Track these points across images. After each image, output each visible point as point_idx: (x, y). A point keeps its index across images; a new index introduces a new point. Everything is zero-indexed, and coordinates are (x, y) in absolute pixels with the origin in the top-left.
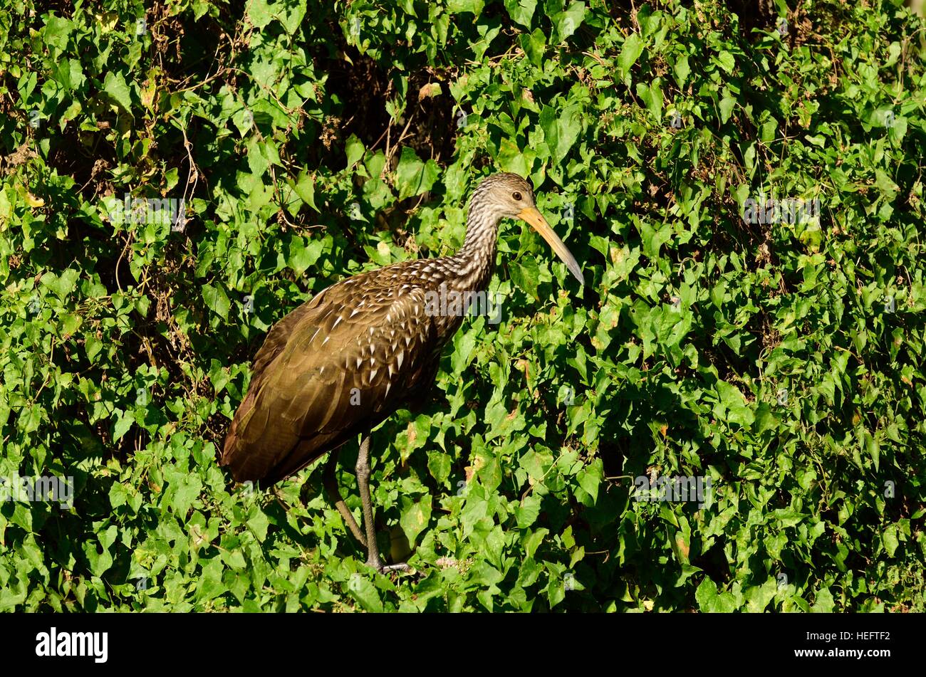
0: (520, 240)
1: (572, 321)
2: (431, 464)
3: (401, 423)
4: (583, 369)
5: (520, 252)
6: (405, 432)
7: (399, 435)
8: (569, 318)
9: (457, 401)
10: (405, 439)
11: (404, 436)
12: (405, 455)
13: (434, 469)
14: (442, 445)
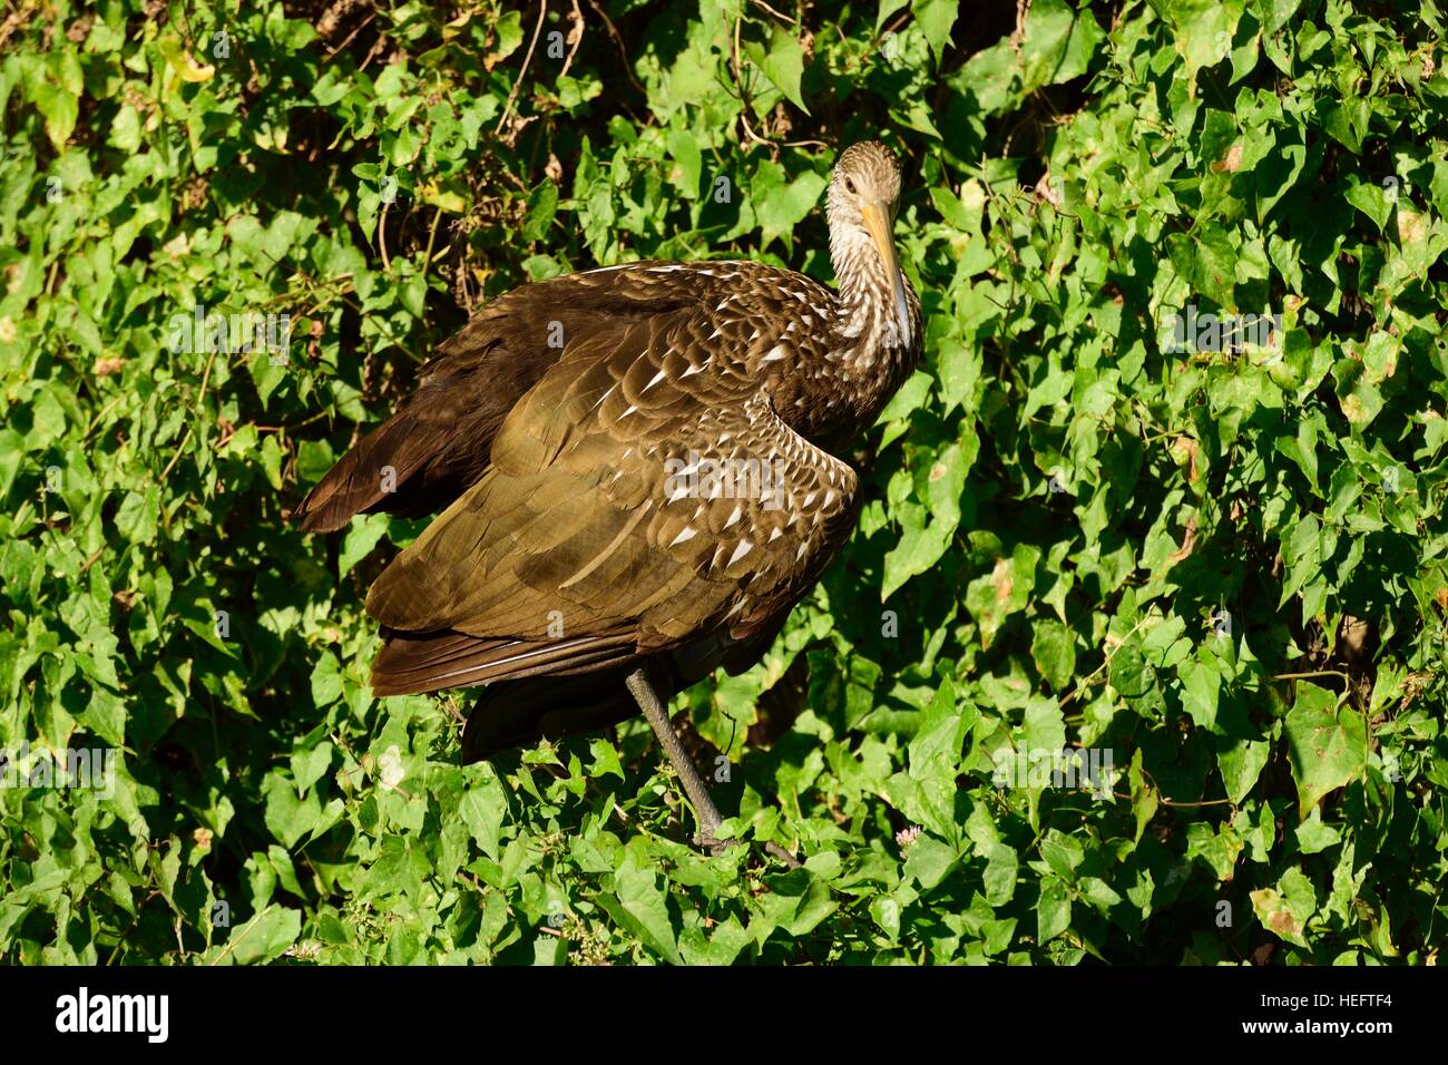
0: (1202, 188)
1: (1307, 363)
2: (1040, 649)
3: (979, 560)
4: (1310, 464)
5: (1200, 215)
6: (986, 580)
7: (975, 586)
8: (1301, 356)
9: (1094, 518)
10: (989, 595)
11: (988, 589)
12: (990, 628)
13: (1046, 660)
14: (1060, 610)
